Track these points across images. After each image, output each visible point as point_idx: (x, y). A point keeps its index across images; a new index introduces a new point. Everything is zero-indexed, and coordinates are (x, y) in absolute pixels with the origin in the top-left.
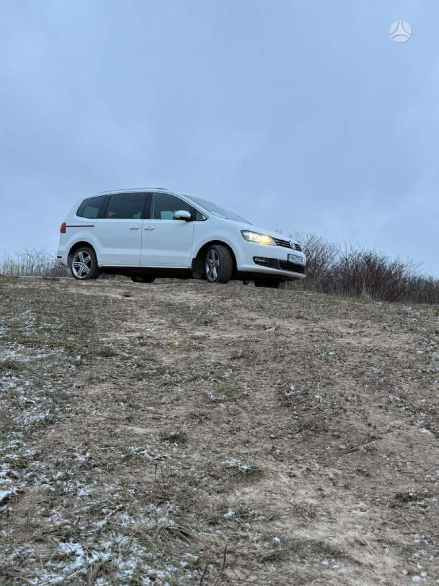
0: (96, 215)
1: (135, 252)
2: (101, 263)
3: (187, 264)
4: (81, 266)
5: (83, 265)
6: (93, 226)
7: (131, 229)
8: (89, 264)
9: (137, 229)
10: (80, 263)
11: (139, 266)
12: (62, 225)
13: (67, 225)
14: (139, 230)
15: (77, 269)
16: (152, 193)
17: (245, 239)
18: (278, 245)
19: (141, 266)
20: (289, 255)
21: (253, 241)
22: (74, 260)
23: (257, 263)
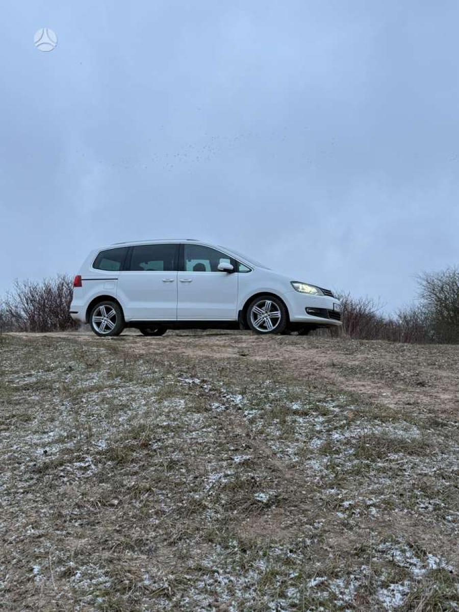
0: (118, 268)
1: (171, 305)
2: (128, 317)
3: (234, 317)
4: (103, 321)
5: (105, 320)
6: (117, 279)
7: (164, 281)
8: (113, 319)
9: (171, 282)
10: (102, 317)
11: (176, 320)
12: (76, 278)
13: (82, 278)
14: (174, 282)
15: (99, 324)
16: (184, 245)
17: (296, 290)
18: (325, 295)
19: (178, 320)
20: (334, 304)
21: (303, 292)
22: (94, 315)
23: (308, 313)
